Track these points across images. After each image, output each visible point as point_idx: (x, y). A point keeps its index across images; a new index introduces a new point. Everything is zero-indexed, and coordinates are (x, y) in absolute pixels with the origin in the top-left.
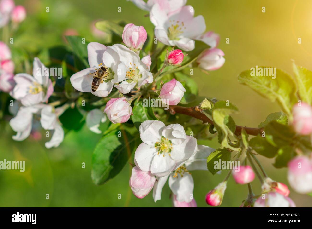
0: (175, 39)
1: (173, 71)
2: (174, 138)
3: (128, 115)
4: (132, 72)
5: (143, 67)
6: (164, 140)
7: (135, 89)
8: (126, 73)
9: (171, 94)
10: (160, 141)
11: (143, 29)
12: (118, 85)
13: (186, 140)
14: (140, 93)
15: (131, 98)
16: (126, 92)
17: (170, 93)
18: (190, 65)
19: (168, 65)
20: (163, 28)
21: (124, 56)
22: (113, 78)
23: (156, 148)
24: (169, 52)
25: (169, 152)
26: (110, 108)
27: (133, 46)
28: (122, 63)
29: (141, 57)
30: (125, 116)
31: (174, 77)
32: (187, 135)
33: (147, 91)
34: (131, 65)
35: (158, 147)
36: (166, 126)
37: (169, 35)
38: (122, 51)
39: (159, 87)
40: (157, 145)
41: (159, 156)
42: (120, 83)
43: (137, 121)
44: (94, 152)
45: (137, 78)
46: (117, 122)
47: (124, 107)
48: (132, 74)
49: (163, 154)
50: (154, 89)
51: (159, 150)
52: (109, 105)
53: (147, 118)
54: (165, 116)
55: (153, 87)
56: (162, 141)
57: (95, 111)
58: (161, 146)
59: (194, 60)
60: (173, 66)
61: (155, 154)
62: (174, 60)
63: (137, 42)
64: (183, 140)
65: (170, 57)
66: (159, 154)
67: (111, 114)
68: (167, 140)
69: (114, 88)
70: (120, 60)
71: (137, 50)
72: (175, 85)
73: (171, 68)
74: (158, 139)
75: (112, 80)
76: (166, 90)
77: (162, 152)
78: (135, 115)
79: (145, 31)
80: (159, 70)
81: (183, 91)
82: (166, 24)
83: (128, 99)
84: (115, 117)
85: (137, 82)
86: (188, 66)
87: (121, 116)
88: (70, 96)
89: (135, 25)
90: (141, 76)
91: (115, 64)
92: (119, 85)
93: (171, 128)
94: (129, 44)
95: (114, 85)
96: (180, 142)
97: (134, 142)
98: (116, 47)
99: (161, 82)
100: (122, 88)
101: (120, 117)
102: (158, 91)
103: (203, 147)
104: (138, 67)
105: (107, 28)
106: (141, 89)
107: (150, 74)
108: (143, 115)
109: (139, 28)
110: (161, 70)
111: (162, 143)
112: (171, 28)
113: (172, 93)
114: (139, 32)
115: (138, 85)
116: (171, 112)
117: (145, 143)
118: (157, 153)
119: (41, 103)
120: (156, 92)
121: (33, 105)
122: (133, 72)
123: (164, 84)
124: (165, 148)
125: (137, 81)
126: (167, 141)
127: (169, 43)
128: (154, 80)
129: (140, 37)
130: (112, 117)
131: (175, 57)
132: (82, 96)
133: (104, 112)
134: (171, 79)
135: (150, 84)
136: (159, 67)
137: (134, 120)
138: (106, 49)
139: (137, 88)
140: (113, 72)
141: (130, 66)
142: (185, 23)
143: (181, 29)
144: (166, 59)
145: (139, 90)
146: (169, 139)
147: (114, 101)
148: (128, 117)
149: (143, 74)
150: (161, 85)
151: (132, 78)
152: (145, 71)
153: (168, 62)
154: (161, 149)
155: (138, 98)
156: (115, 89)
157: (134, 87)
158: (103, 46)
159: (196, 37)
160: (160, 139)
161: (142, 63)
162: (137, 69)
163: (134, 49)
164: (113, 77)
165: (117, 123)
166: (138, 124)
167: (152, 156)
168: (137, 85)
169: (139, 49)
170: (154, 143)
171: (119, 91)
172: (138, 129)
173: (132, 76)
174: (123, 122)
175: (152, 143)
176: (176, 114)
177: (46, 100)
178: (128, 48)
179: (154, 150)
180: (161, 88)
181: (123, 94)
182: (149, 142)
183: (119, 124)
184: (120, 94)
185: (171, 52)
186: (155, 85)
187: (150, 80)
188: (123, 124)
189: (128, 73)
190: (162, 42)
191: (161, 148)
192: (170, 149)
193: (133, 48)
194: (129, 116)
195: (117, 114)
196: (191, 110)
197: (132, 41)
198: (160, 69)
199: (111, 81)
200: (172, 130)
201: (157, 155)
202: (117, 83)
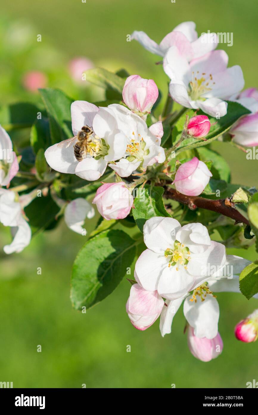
0: (199, 98)
1: (194, 146)
2: (193, 243)
3: (128, 209)
4: (134, 146)
5: (152, 139)
6: (179, 246)
7: (138, 171)
8: (127, 147)
9: (191, 181)
10: (172, 248)
11: (153, 83)
12: (114, 165)
13: (209, 248)
14: (146, 177)
15: (133, 183)
16: (126, 175)
17: (189, 178)
18: (220, 137)
19: (188, 137)
20: (182, 83)
21: (125, 122)
22: (106, 155)
23: (166, 258)
24: (190, 118)
25: (185, 264)
26: (101, 197)
27: (138, 108)
28: (121, 132)
29: (149, 124)
30: (123, 209)
31: (196, 155)
32: (211, 240)
33: (156, 174)
34: (133, 135)
35: (168, 256)
36: (182, 225)
37: (190, 93)
38: (121, 115)
39: (173, 169)
40: (168, 253)
41: (171, 269)
42: (118, 161)
43: (140, 217)
44: (76, 262)
45: (141, 155)
46: (112, 217)
48: (135, 149)
49: (176, 266)
50: (166, 171)
51: (171, 261)
52: (100, 193)
53: (155, 214)
54: (181, 212)
55: (165, 168)
56: (176, 248)
57: (79, 201)
58: (174, 254)
59: (226, 130)
60: (195, 138)
61: (164, 266)
62: (197, 130)
63: (144, 103)
64: (206, 247)
65: (191, 126)
66: (171, 266)
67: (103, 205)
68: (183, 246)
69: (108, 168)
70: (119, 128)
71: (143, 114)
72: (197, 167)
73: (191, 142)
74: (170, 245)
75: (105, 157)
76: (183, 173)
77: (174, 263)
78: (138, 209)
79: (156, 86)
80: (174, 144)
81: (208, 176)
82: (186, 76)
83: (128, 184)
84: (109, 210)
85: (141, 161)
86: (217, 140)
87: (117, 209)
88: (42, 178)
89: (142, 77)
90: (148, 151)
91: (110, 134)
92: (116, 164)
93: (189, 228)
94: (131, 105)
95: (108, 164)
96: (202, 249)
97: (134, 248)
98: (113, 109)
99: (176, 162)
100: (120, 169)
101: (115, 211)
102: (172, 175)
103: (234, 258)
104: (143, 139)
105: (99, 79)
106: (148, 171)
107: (161, 150)
108: (150, 208)
109: (147, 81)
110: (177, 144)
111: (175, 250)
112: (194, 82)
113: (192, 178)
114: (147, 88)
115: (144, 164)
116: (189, 206)
117: (151, 250)
118: (168, 265)
120: (170, 176)
122: (137, 146)
123: (180, 165)
124: (179, 258)
125: (141, 159)
126: (182, 248)
127: (190, 105)
128: (167, 158)
129: (148, 96)
130: (104, 211)
131: (197, 126)
132: (59, 178)
133: (92, 203)
134: (192, 158)
135: (161, 164)
136: (174, 141)
137: (136, 216)
138: (99, 111)
139: (142, 170)
140: (107, 145)
141: (133, 137)
142: (213, 76)
143: (207, 84)
144: (185, 128)
145: (145, 173)
147: (108, 187)
148: (128, 211)
149: (151, 150)
150: (177, 166)
151: (134, 154)
152: (154, 144)
153: (188, 133)
154: (174, 259)
155: (142, 184)
156: (109, 170)
157: (138, 168)
158: (94, 106)
159: (230, 97)
160: (173, 245)
161: (150, 134)
162: (143, 141)
163: (139, 112)
164: (107, 152)
165: (110, 219)
166: (142, 223)
167: (160, 269)
168: (141, 165)
169: (147, 112)
170: (164, 250)
171: (116, 173)
172: (141, 228)
173: (134, 152)
174: (120, 218)
175: (161, 250)
176: (196, 210)
177: (7, 182)
178: (130, 110)
179: (164, 260)
180: (176, 171)
181: (121, 177)
182: (156, 249)
183: (114, 222)
184: (117, 178)
185: (191, 118)
186: (167, 166)
187: (161, 159)
188: (119, 221)
189: (129, 148)
190: (180, 103)
191: (173, 257)
192: (186, 259)
193: (137, 111)
194: (129, 209)
195: (111, 206)
196: (218, 204)
197: (137, 101)
198: (176, 142)
199: (104, 159)
200: (191, 232)
201: (168, 267)
202: (113, 161)
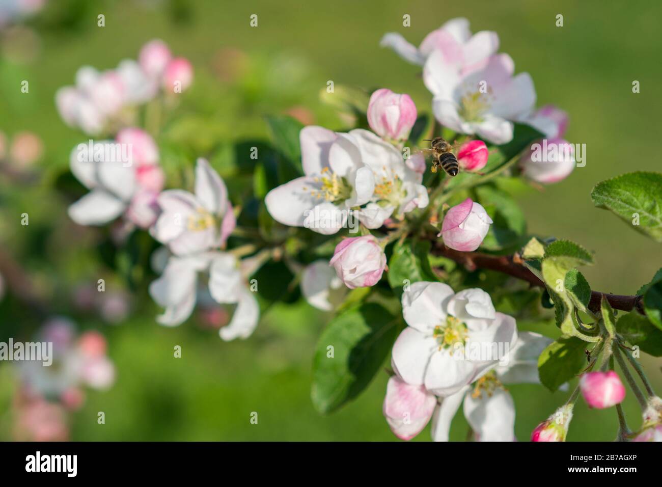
0: (475, 119)
2: (471, 317)
3: (377, 272)
4: (386, 186)
5: (409, 175)
6: (453, 322)
7: (393, 219)
8: (374, 186)
9: (463, 230)
10: (444, 324)
11: (409, 100)
12: (359, 212)
13: (495, 322)
14: (407, 228)
15: (387, 237)
16: (375, 225)
17: (461, 226)
20: (450, 99)
21: (373, 154)
22: (349, 197)
23: (436, 338)
26: (341, 257)
27: (389, 134)
28: (366, 165)
30: (370, 273)
31: (474, 196)
32: (496, 311)
33: (419, 224)
34: (385, 172)
35: (439, 335)
36: (456, 291)
37: (462, 112)
38: (368, 144)
39: (442, 215)
40: (438, 331)
41: (443, 354)
42: (364, 206)
43: (399, 284)
44: (317, 348)
45: (397, 197)
46: (357, 284)
47: (370, 254)
48: (387, 190)
49: (449, 350)
50: (433, 219)
51: (442, 342)
52: (339, 251)
53: (420, 278)
54: (457, 276)
55: (432, 216)
56: (449, 324)
57: (319, 266)
58: (446, 333)
59: (513, 161)
60: (469, 173)
61: (434, 350)
62: (470, 160)
63: (397, 126)
64: (490, 322)
65: (462, 155)
66: (443, 350)
67: (343, 269)
68: (458, 321)
70: (363, 161)
71: (397, 143)
72: (470, 211)
74: (441, 320)
75: (347, 201)
76: (452, 221)
77: (447, 346)
79: (413, 103)
81: (486, 223)
82: (457, 91)
83: (378, 239)
84: (352, 274)
86: (501, 174)
87: (363, 273)
88: (270, 235)
89: (394, 92)
90: (406, 193)
91: (353, 170)
94: (380, 130)
96: (484, 324)
98: (356, 137)
99: (444, 205)
100: (366, 217)
101: (361, 275)
102: (439, 224)
103: (530, 336)
104: (398, 176)
106: (407, 220)
107: (423, 190)
108: (412, 271)
109: (400, 97)
110: (445, 182)
111: (447, 327)
112: (467, 98)
113: (464, 225)
114: (400, 106)
115: (400, 211)
116: (466, 266)
117: (414, 329)
118: (438, 348)
119: (211, 249)
120: (435, 224)
121: (196, 254)
122: (389, 186)
123: (449, 209)
124: (453, 338)
125: (397, 204)
126: (458, 324)
127: (460, 127)
128: (431, 201)
129: (401, 116)
130: (346, 275)
131: (470, 156)
132: (295, 235)
135: (423, 209)
137: (394, 282)
138: (337, 139)
139: (399, 218)
140: (349, 185)
141: (384, 174)
142: (494, 89)
143: (485, 101)
145: (403, 223)
146: (461, 321)
147: (350, 242)
148: (379, 275)
149: (409, 190)
150: (444, 211)
151: (386, 197)
152: (414, 183)
154: (447, 340)
155: (401, 238)
157: (392, 215)
159: (518, 115)
160: (445, 320)
161: (407, 168)
162: (397, 179)
163: (392, 139)
164: (349, 195)
165: (356, 287)
166: (399, 291)
167: (427, 354)
168: (396, 212)
169: (401, 141)
170: (432, 328)
172: (399, 299)
173: (386, 194)
174: (368, 285)
175: (429, 327)
177: (221, 242)
178: (380, 137)
179: (433, 341)
180: (444, 217)
181: (369, 230)
182: (421, 327)
184: (364, 231)
185: (466, 144)
187: (423, 201)
189: (378, 188)
191: (445, 337)
192: (463, 339)
193: (389, 138)
194: (380, 273)
195: (355, 269)
196: (505, 262)
197: (387, 123)
199: (346, 203)
200: (467, 301)
201: (438, 351)
202: (358, 207)
